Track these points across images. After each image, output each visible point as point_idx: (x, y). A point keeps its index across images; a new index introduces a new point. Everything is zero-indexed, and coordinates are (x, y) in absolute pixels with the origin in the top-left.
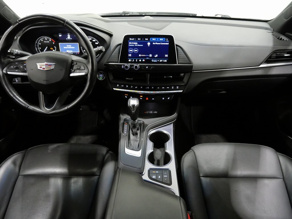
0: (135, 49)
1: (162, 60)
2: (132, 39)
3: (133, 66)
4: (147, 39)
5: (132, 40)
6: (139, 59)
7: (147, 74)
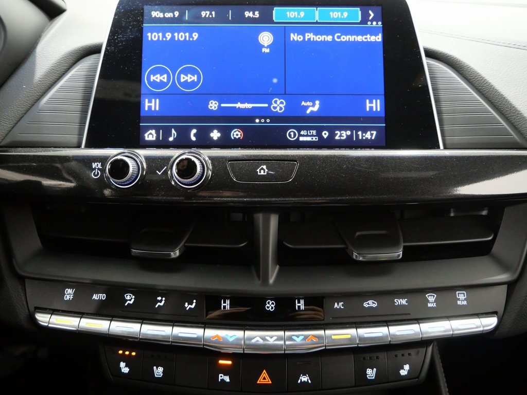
0: (186, 72)
1: (351, 129)
2: (169, 15)
3: (166, 160)
4: (257, 14)
5: (165, 20)
6: (211, 129)
7: (260, 217)
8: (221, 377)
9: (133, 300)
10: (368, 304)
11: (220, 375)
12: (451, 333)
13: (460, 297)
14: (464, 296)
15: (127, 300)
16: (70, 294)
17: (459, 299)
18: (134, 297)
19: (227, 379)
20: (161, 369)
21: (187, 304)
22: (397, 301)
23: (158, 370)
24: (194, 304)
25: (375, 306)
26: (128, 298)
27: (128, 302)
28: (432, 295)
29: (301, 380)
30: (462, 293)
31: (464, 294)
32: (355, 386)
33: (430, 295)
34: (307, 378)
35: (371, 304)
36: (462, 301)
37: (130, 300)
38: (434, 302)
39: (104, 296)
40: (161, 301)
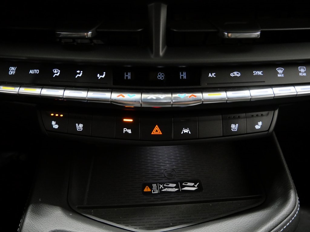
8: (125, 130)
9: (59, 73)
10: (234, 74)
11: (124, 129)
12: (296, 93)
13: (301, 71)
14: (304, 70)
15: (55, 73)
16: (13, 70)
17: (300, 72)
18: (59, 71)
19: (129, 131)
20: (81, 126)
21: (98, 75)
22: (255, 72)
23: (80, 126)
24: (104, 75)
25: (238, 75)
26: (56, 72)
27: (56, 74)
28: (280, 69)
29: (184, 131)
30: (303, 68)
31: (304, 68)
32: (223, 136)
33: (279, 69)
34: (188, 130)
35: (236, 74)
36: (303, 73)
37: (57, 73)
38: (282, 74)
39: (38, 71)
40: (79, 74)
